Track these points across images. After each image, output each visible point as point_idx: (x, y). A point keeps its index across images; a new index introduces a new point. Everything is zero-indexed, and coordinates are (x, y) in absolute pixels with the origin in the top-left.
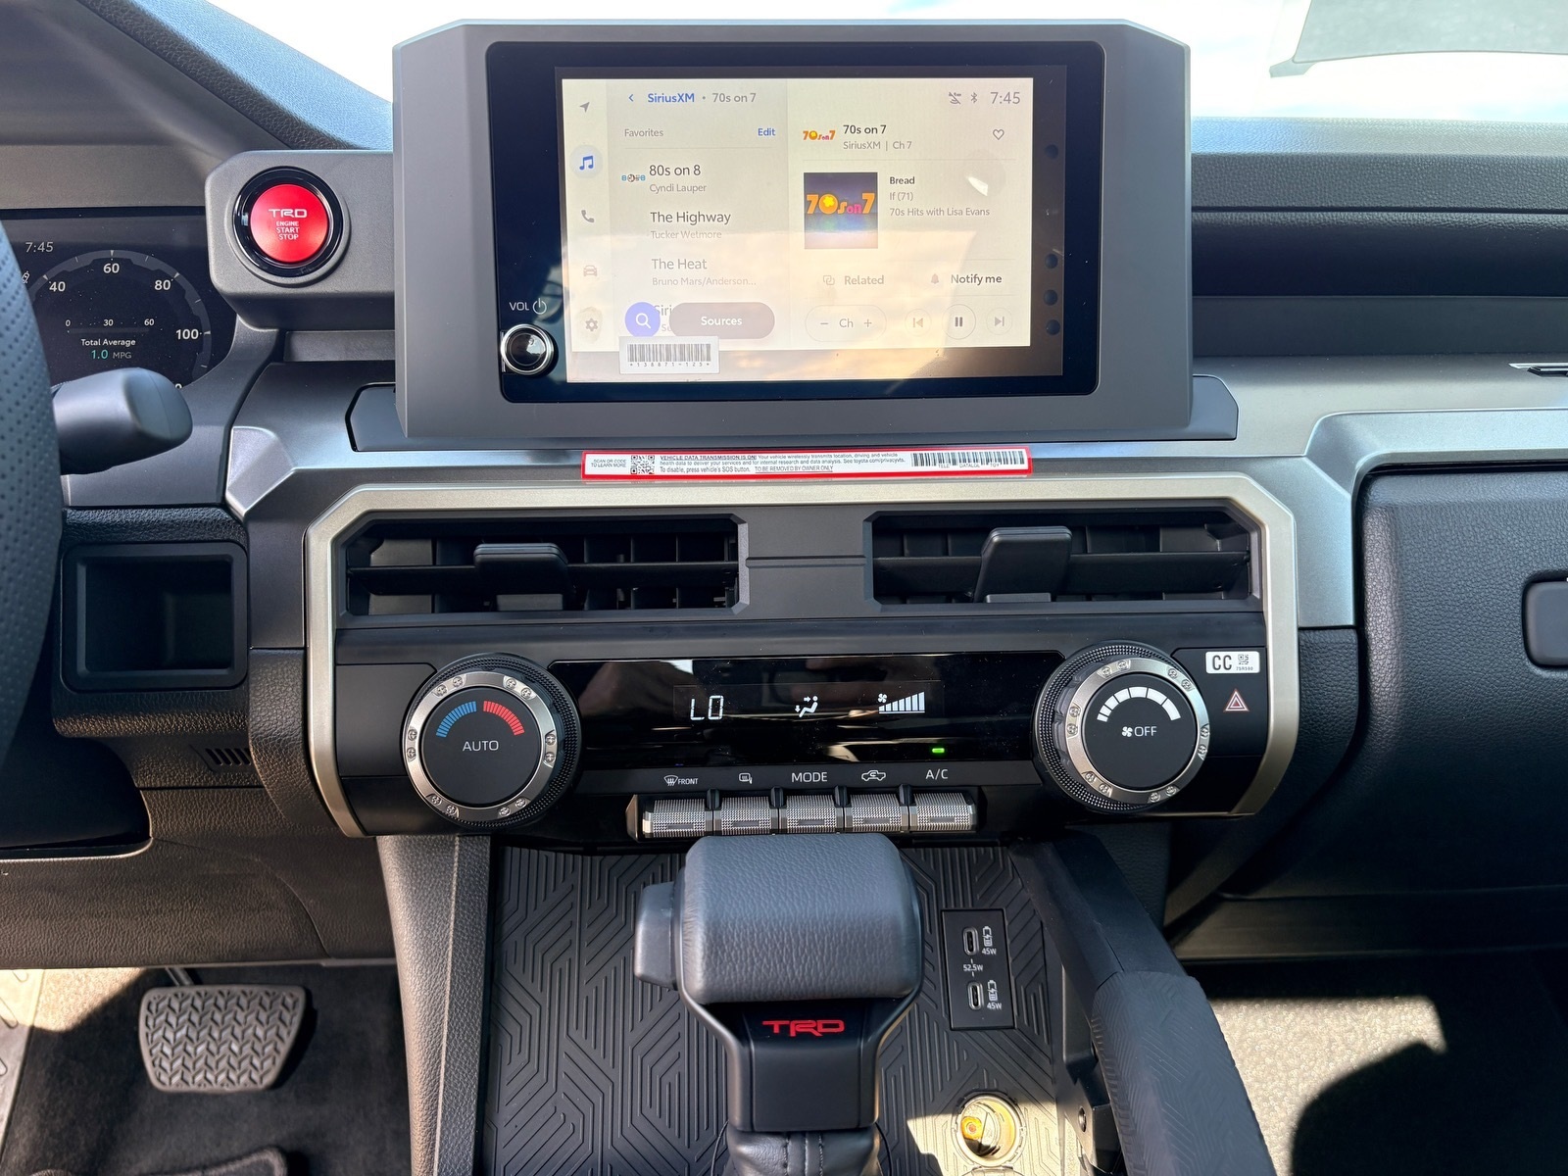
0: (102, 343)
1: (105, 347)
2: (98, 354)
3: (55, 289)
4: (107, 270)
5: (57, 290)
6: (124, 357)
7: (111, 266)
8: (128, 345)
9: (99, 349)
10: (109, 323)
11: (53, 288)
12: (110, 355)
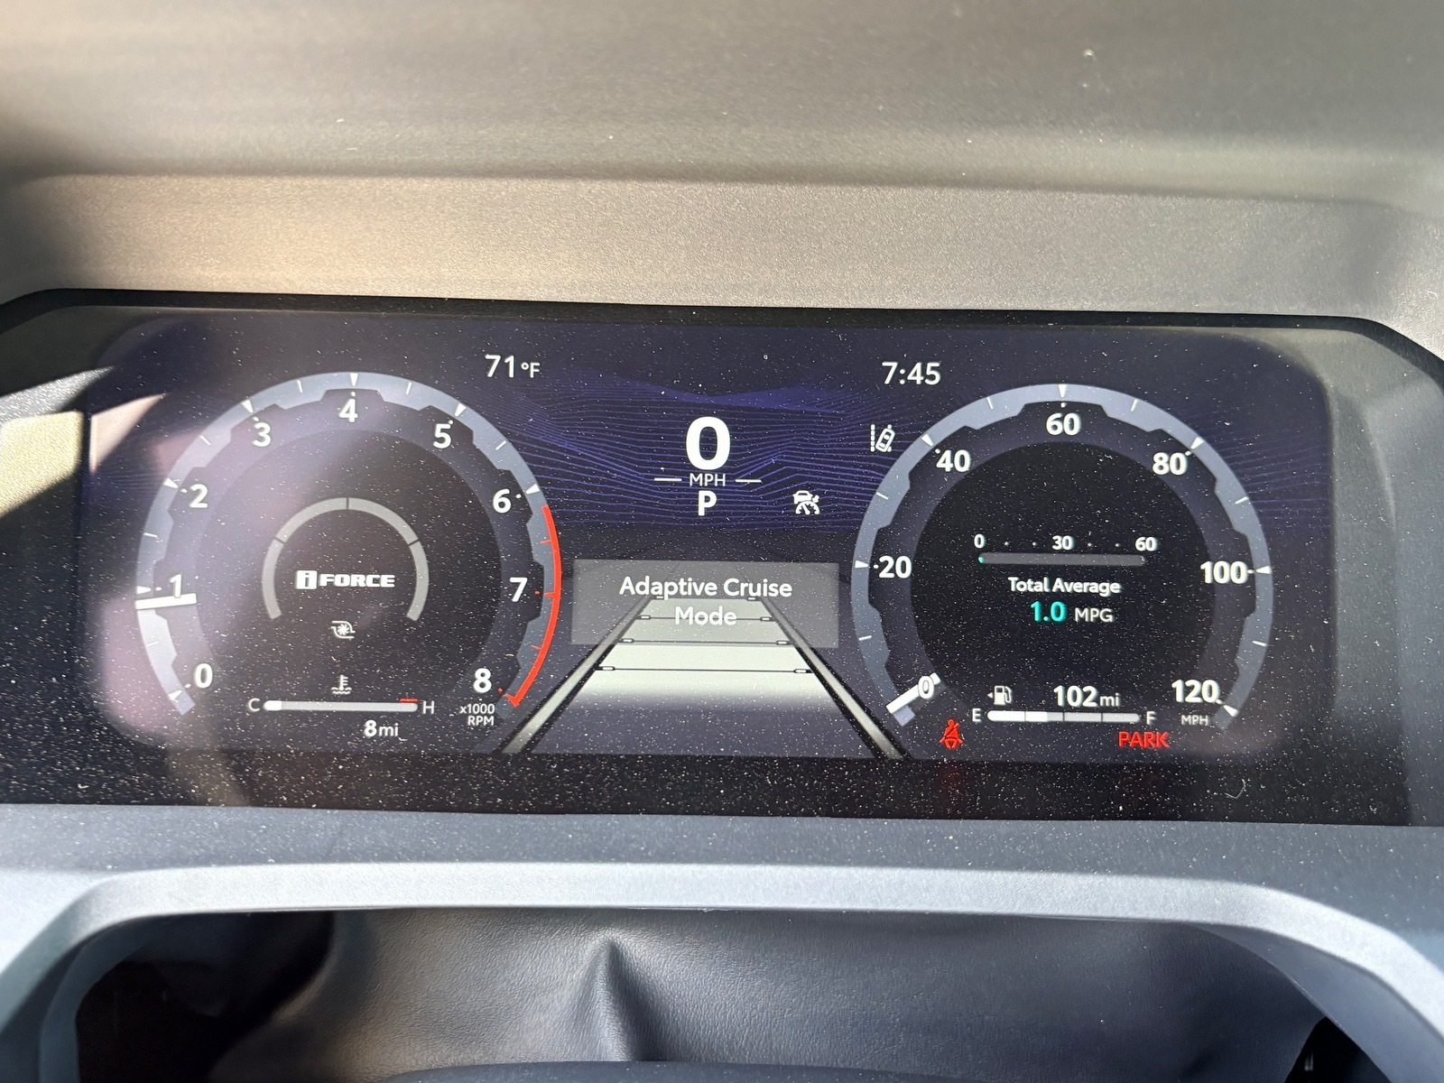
0: (1051, 585)
1: (1059, 596)
2: (1045, 611)
3: (948, 467)
4: (1055, 427)
5: (954, 469)
6: (1098, 619)
7: (1061, 420)
8: (1106, 594)
9: (1046, 599)
10: (1064, 542)
11: (945, 462)
12: (1070, 613)
